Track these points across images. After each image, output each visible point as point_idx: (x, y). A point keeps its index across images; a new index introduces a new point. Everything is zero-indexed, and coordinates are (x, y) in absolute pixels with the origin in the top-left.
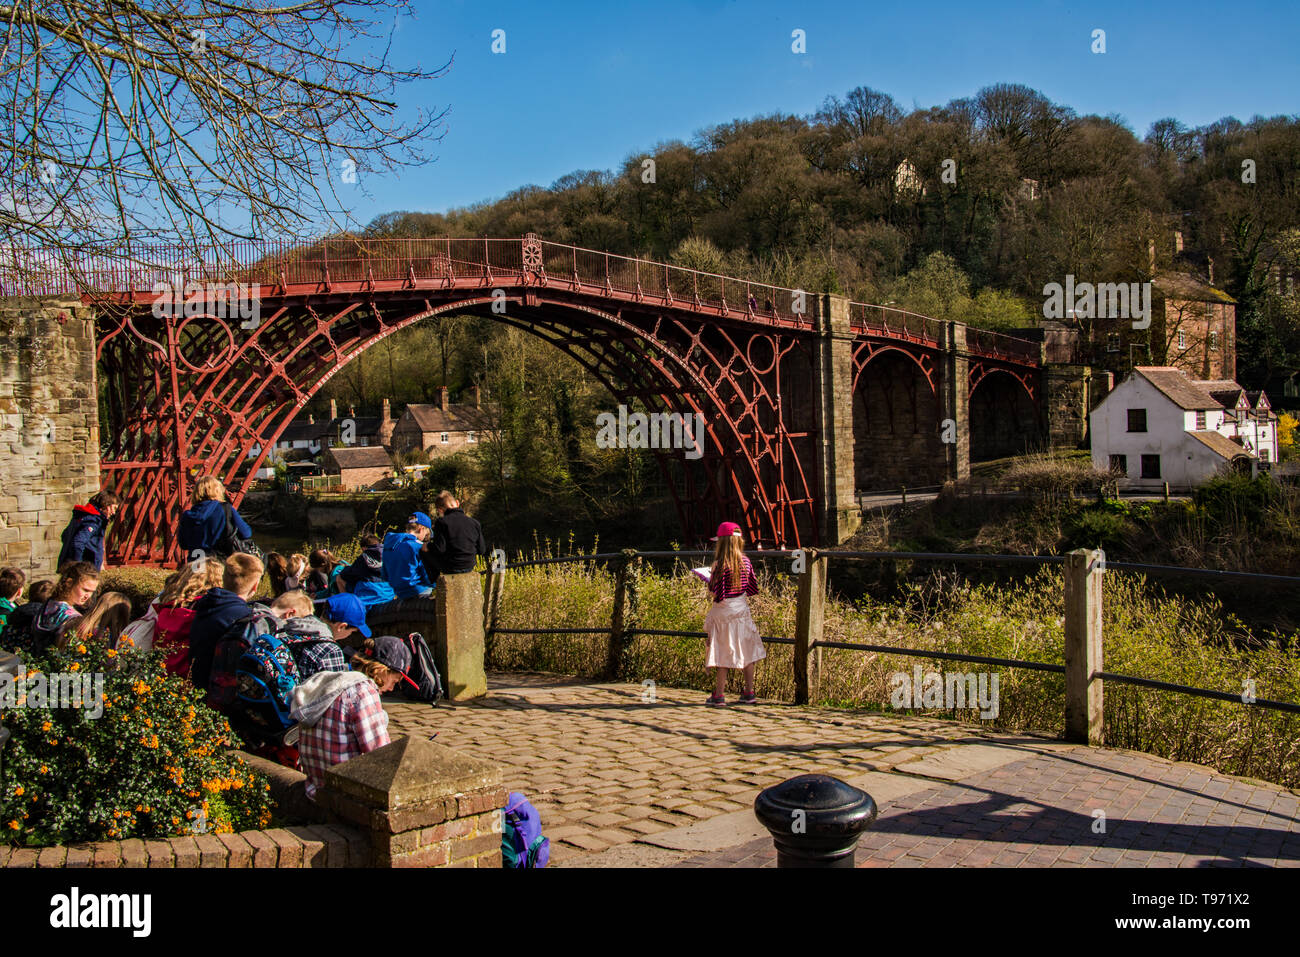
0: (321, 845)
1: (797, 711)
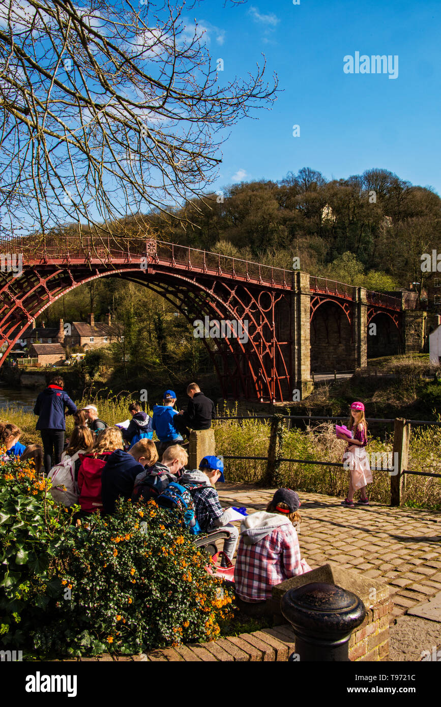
1: (395, 510)
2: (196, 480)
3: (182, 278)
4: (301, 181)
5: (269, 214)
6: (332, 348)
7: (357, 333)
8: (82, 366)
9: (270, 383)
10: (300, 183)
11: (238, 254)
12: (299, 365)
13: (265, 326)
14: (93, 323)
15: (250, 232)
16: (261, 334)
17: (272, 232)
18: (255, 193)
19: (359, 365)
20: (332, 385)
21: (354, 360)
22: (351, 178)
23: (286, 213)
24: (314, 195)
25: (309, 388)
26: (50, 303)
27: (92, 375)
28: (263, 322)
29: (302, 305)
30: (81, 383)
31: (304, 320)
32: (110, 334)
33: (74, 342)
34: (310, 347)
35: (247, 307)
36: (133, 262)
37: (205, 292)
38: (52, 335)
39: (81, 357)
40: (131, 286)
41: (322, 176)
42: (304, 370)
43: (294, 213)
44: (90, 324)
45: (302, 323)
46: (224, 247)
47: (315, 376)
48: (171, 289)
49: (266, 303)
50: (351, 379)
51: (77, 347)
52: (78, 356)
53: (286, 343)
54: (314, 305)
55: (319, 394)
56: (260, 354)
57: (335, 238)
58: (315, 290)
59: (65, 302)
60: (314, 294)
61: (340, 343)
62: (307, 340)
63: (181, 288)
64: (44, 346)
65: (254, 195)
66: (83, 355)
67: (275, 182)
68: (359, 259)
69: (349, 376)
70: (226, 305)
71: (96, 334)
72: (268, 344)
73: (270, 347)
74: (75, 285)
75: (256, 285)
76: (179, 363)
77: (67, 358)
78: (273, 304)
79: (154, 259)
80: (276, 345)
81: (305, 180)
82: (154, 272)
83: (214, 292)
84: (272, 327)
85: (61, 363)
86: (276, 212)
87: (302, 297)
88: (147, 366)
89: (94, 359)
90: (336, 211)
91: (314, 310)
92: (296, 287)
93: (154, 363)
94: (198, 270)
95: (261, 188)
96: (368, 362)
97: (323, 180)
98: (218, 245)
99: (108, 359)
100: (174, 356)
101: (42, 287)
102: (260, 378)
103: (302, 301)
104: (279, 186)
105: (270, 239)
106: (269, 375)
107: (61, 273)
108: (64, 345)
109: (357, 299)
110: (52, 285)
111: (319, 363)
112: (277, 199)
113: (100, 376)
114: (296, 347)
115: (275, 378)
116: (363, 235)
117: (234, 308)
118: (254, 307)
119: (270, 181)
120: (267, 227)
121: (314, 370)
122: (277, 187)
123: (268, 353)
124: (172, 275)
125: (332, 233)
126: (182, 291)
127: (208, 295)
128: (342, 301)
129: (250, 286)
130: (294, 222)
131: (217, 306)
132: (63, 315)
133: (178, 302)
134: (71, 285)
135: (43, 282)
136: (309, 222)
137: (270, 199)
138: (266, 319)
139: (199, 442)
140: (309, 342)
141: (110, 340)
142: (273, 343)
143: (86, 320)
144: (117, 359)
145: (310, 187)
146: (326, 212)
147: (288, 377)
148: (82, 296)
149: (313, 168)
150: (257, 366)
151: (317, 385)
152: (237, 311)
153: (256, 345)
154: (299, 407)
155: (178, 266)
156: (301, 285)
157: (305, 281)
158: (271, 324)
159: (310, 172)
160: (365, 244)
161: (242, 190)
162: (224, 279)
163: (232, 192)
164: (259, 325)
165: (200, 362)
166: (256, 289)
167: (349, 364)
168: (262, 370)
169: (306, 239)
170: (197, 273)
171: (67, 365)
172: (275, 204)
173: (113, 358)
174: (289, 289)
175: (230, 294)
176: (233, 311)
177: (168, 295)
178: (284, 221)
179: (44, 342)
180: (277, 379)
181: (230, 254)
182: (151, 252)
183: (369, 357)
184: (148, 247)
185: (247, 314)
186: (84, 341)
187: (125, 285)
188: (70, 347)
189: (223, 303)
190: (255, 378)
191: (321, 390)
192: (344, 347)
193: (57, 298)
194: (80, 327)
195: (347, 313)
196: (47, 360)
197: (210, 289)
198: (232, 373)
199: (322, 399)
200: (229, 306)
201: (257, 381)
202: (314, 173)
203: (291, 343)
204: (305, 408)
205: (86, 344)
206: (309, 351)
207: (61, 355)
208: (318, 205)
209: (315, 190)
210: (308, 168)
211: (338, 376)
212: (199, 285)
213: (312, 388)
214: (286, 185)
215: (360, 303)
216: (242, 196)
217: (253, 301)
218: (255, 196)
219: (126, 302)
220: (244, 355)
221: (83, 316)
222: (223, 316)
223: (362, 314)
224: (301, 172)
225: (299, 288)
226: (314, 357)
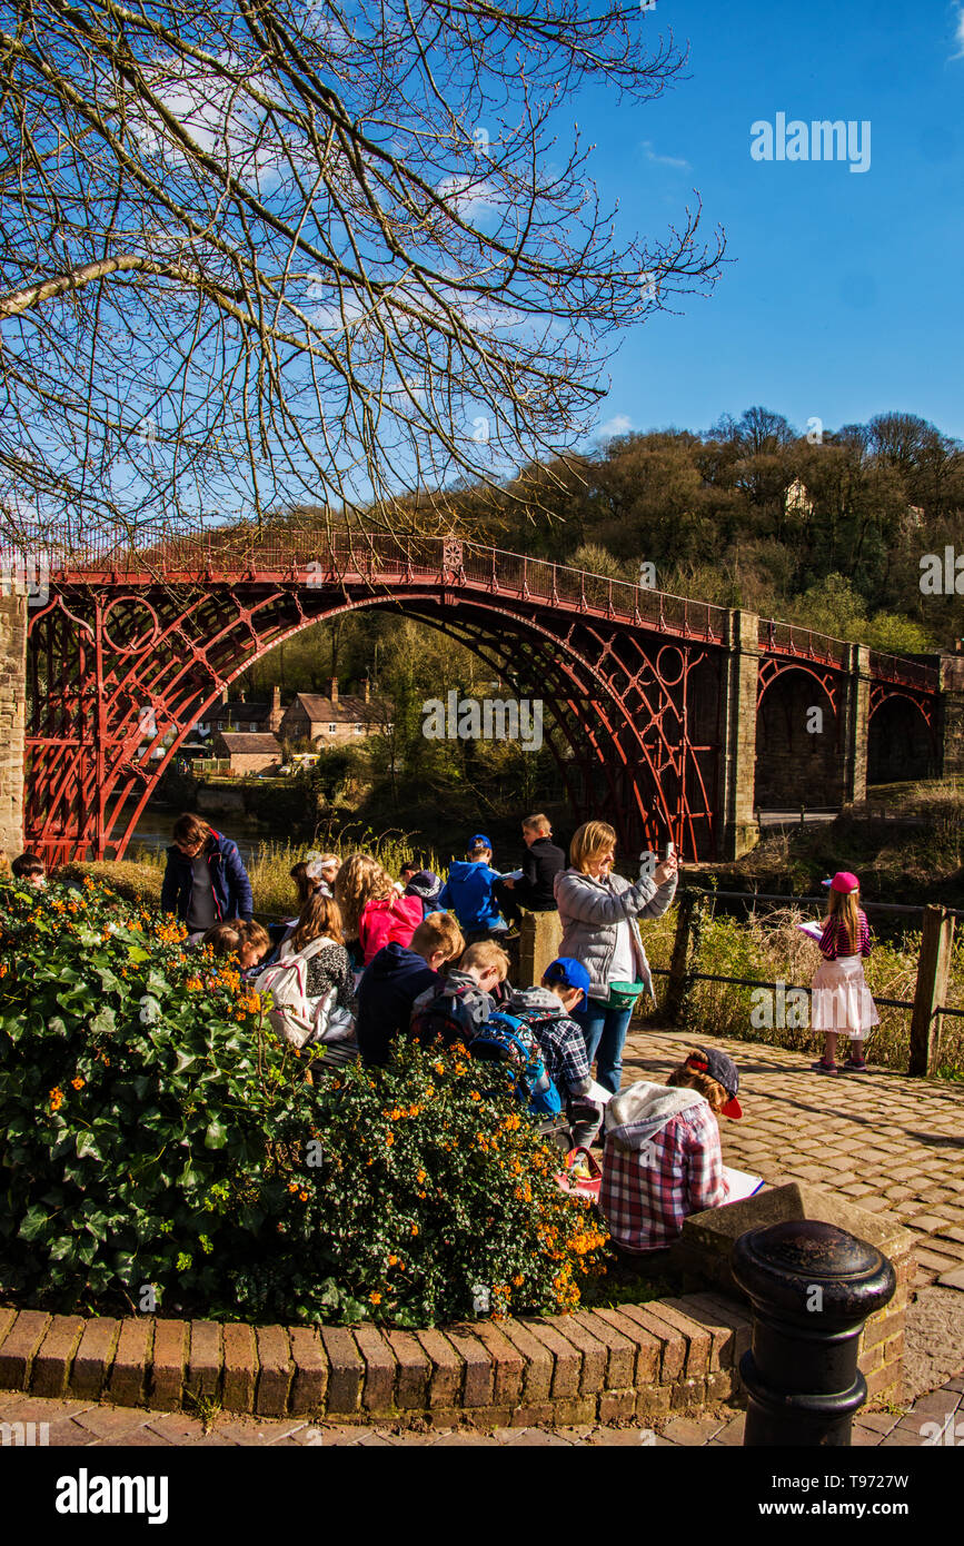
0: (727, 1332)
2: (541, 1004)
3: (510, 614)
4: (746, 432)
5: (683, 496)
6: (797, 761)
7: (848, 733)
8: (313, 777)
9: (674, 824)
10: (745, 437)
11: (618, 572)
12: (733, 792)
13: (668, 715)
14: (335, 697)
15: (644, 530)
16: (660, 728)
17: (687, 530)
18: (655, 453)
19: (850, 796)
20: (795, 834)
21: (841, 787)
22: (846, 429)
23: (717, 494)
24: (770, 460)
25: (750, 837)
26: (258, 655)
27: (330, 796)
28: (664, 705)
29: (741, 675)
30: (309, 809)
31: (745, 704)
32: (367, 719)
33: (298, 732)
34: (755, 758)
35: (634, 675)
36: (416, 582)
37: (554, 643)
38: (258, 716)
39: (312, 761)
40: (411, 629)
41: (789, 423)
42: (742, 803)
43: (732, 495)
44: (330, 698)
45: (741, 710)
46: (592, 557)
47: (762, 816)
48: (487, 635)
49: (671, 670)
50: (833, 822)
51: (304, 741)
52: (305, 759)
53: (708, 748)
54: (766, 675)
55: (769, 851)
56: (657, 768)
57: (811, 545)
58: (769, 646)
59: (285, 655)
60: (767, 654)
61: (814, 752)
62: (749, 744)
63: (506, 634)
64: (243, 738)
65: (653, 458)
66: (316, 757)
67: (695, 433)
68: (856, 588)
69: (831, 817)
70: (594, 670)
71: (340, 718)
72: (672, 749)
73: (676, 755)
74: (306, 624)
75: (653, 633)
76: (498, 779)
77: (285, 762)
78: (685, 672)
79: (456, 576)
80: (688, 750)
81: (754, 432)
82: (456, 602)
83: (572, 644)
84: (681, 715)
85: (274, 771)
86: (696, 492)
87: (743, 659)
88: (437, 782)
89: (336, 766)
90: (813, 492)
91: (766, 685)
92: (731, 640)
93: (450, 777)
94: (541, 601)
95: (669, 444)
96: (868, 792)
97: (790, 432)
98: (581, 553)
99: (362, 766)
100: (489, 765)
101: (242, 625)
102: (654, 815)
103: (742, 667)
104: (704, 441)
105: (683, 545)
106: (673, 810)
107: (280, 599)
108: (279, 737)
109: (851, 667)
110: (263, 622)
111: (771, 790)
112: (698, 467)
113: (345, 798)
114: (728, 757)
115: (683, 816)
116: (866, 541)
117: (609, 676)
118: (648, 675)
119: (686, 432)
120: (678, 520)
121: (761, 804)
122: (699, 445)
123: (671, 766)
124: (491, 608)
125: (804, 535)
126: (508, 641)
127: (559, 649)
128: (822, 670)
129: (643, 635)
130: (732, 513)
131: (575, 671)
132: (281, 680)
133: (500, 662)
134: (296, 622)
135: (246, 615)
136: (759, 514)
137: (684, 466)
138: (670, 700)
139: (538, 935)
140: (753, 747)
141: (368, 729)
142: (682, 748)
143: (322, 690)
144: (378, 766)
145: (764, 445)
146: (795, 495)
147: (710, 814)
148: (317, 643)
149: (770, 409)
150: (649, 790)
151: (765, 832)
152: (614, 682)
153: (650, 751)
154: (730, 875)
155: (501, 591)
156: (742, 636)
157: (749, 627)
158: (680, 710)
159: (765, 416)
160: (870, 558)
161: (632, 449)
162: (591, 620)
163: (611, 452)
164: (656, 711)
165: (538, 778)
166: (652, 641)
167: (830, 792)
168: (660, 800)
169: (754, 546)
170: (538, 606)
171: (284, 775)
172: (695, 476)
173: (372, 766)
174: (717, 642)
175: (601, 648)
176: (607, 681)
177: (481, 648)
178: (712, 510)
179: (242, 730)
180: (687, 818)
181: (604, 571)
182: (452, 564)
183: (869, 781)
184: (445, 554)
185: (634, 689)
186: (318, 729)
187: (398, 626)
188: (291, 741)
189: (587, 665)
190: (645, 814)
191: (773, 843)
192: (820, 761)
193: (270, 646)
194: (311, 703)
195: (830, 695)
196: (247, 764)
197: (563, 637)
198: (601, 804)
199: (775, 860)
200: (600, 673)
201: (649, 821)
202: (773, 418)
203: (718, 748)
204: (741, 876)
205: (320, 737)
206: (753, 765)
207: (273, 756)
208: (778, 480)
209: (773, 451)
210: (761, 409)
211: (808, 817)
212: (543, 630)
213: (756, 838)
214: (717, 440)
215: (857, 675)
216: (630, 459)
217: (647, 663)
218: (657, 459)
219: (400, 659)
220: (624, 768)
221: (318, 682)
222: (586, 692)
223: (860, 698)
224: (747, 416)
225: (737, 642)
226: (762, 778)
